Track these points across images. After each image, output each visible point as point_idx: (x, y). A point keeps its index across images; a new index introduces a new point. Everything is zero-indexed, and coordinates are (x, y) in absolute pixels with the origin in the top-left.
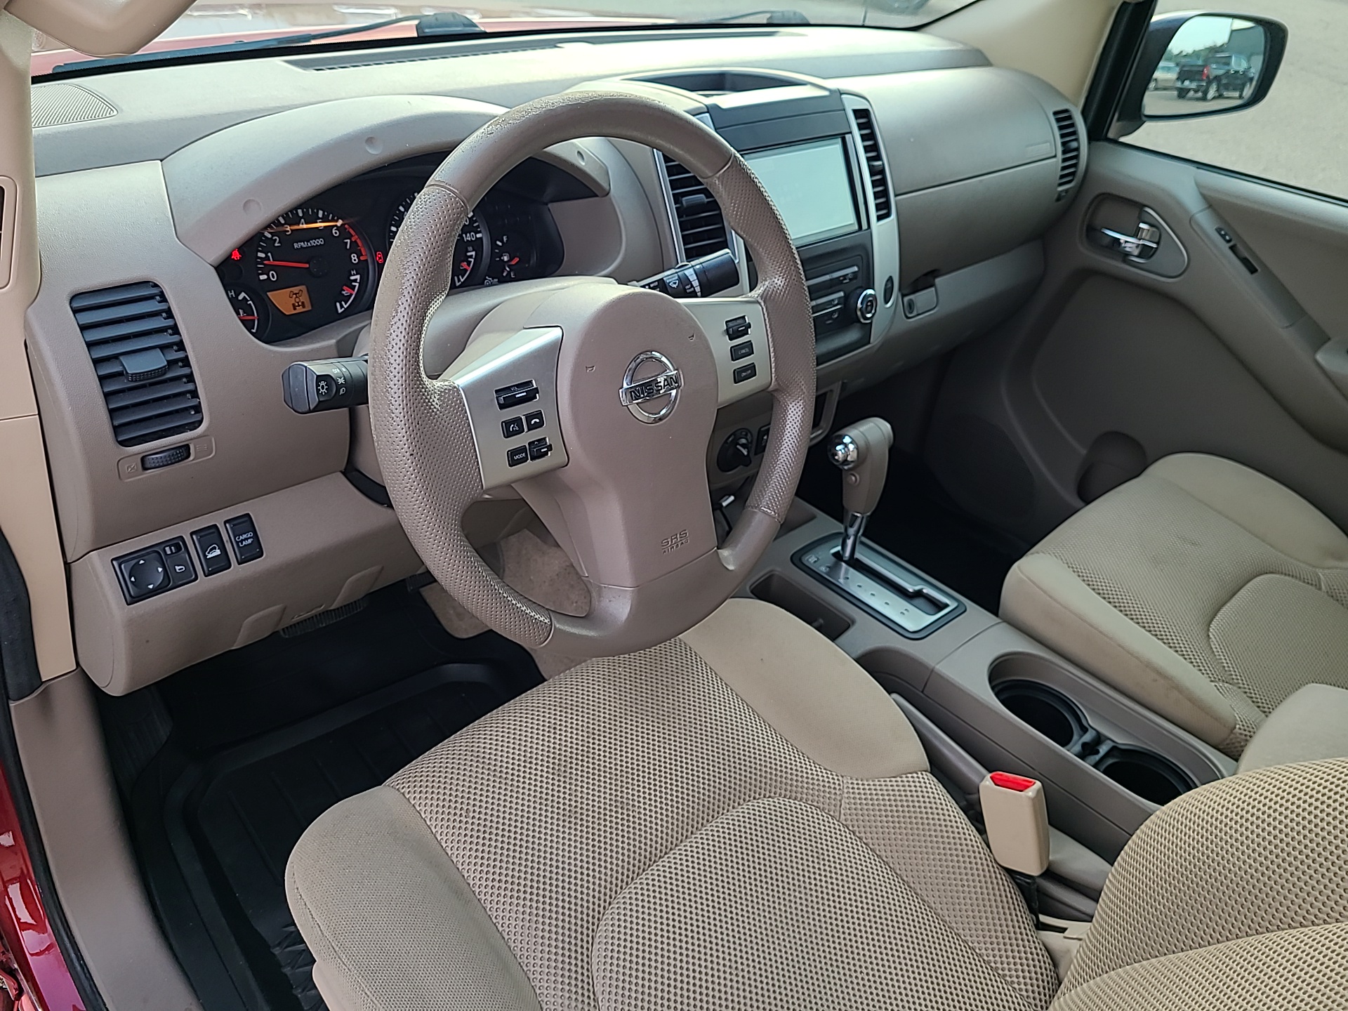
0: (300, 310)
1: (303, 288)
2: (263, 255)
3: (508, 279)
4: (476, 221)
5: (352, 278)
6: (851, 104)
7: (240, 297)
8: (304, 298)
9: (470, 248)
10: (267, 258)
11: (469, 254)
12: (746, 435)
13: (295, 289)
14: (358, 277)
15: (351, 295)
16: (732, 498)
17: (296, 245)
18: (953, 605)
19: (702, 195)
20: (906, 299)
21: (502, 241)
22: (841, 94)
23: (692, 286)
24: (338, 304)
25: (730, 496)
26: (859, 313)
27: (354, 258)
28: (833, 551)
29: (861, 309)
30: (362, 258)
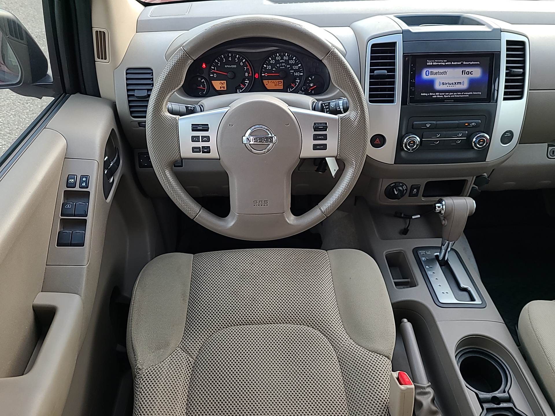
0: (222, 89)
1: (225, 82)
2: (213, 68)
3: (311, 93)
4: (301, 68)
5: (246, 81)
6: (506, 37)
7: (202, 81)
8: (225, 85)
9: (298, 79)
10: (214, 69)
11: (297, 81)
12: (403, 185)
13: (222, 82)
14: (248, 82)
15: (243, 88)
16: (419, 216)
17: (226, 66)
18: (478, 301)
19: (386, 71)
20: (550, 148)
21: (312, 78)
22: (501, 32)
23: (340, 108)
24: (238, 90)
25: (419, 214)
26: (473, 144)
27: (247, 74)
28: (436, 254)
29: (474, 142)
30: (249, 75)
